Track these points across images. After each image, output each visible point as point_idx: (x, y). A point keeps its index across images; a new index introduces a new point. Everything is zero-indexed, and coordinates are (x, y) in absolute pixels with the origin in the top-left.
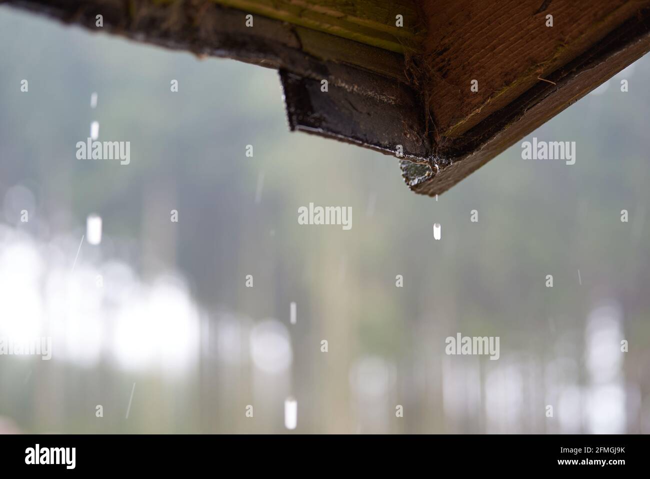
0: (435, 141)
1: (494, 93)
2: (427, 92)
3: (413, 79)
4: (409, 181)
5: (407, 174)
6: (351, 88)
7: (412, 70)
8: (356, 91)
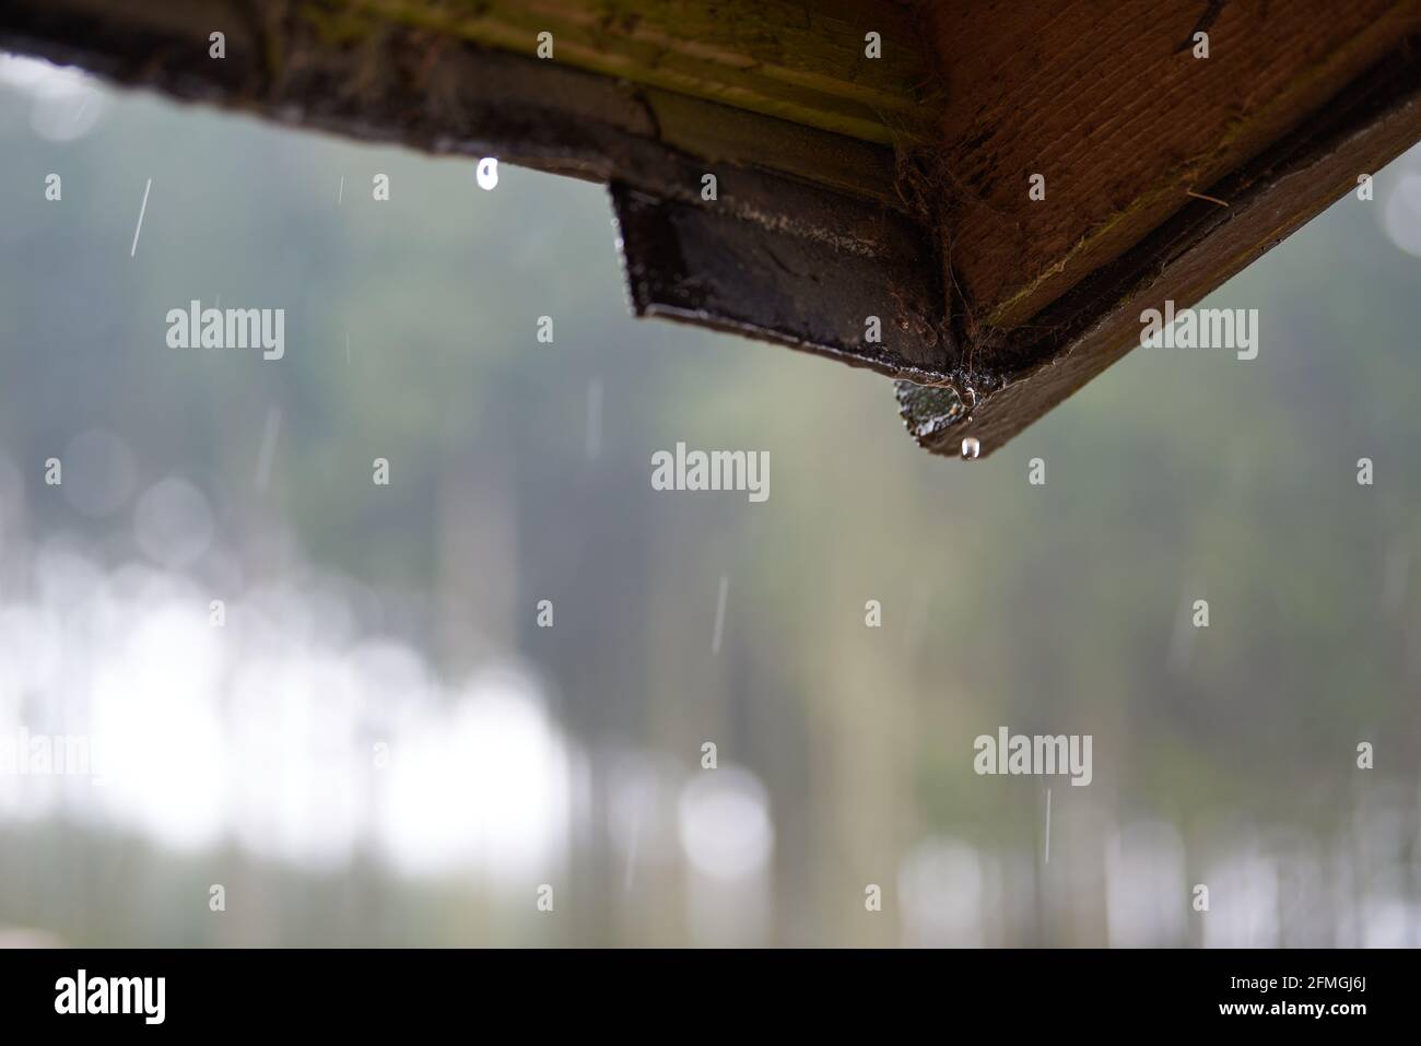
0: (967, 337)
1: (1093, 227)
2: (946, 228)
3: (916, 200)
4: (916, 426)
5: (911, 411)
6: (774, 222)
7: (913, 182)
8: (786, 228)
